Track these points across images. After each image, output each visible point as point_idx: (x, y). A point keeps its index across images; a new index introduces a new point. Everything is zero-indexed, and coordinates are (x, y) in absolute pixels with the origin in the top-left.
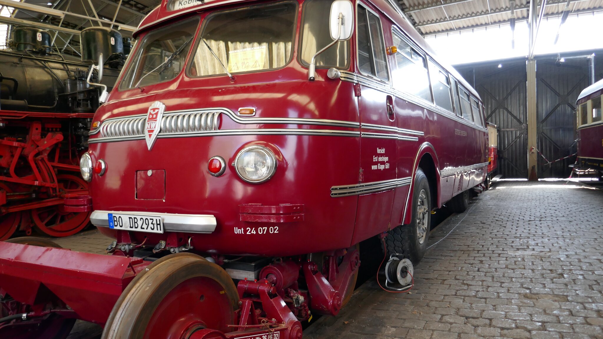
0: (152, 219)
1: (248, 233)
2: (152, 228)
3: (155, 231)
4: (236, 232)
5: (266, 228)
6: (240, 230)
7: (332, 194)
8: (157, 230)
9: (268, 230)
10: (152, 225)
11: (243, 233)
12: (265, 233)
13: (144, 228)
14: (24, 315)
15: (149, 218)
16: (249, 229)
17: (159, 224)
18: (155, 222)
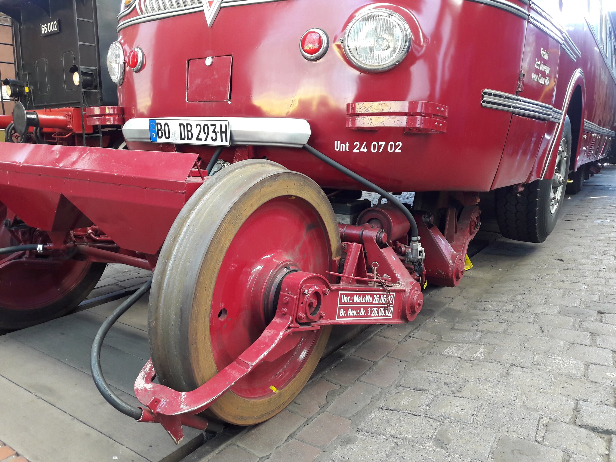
0: (215, 125)
1: (355, 150)
2: (214, 138)
3: (218, 143)
4: (337, 148)
5: (384, 143)
6: (344, 145)
7: (484, 102)
8: (222, 141)
9: (386, 146)
10: (214, 134)
11: (348, 150)
12: (380, 151)
13: (201, 140)
14: (40, 247)
15: (209, 123)
16: (357, 145)
17: (224, 132)
18: (218, 129)
